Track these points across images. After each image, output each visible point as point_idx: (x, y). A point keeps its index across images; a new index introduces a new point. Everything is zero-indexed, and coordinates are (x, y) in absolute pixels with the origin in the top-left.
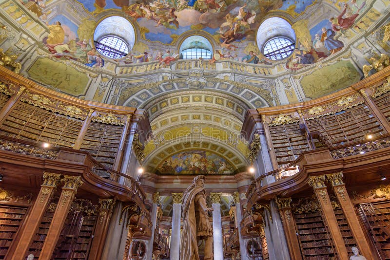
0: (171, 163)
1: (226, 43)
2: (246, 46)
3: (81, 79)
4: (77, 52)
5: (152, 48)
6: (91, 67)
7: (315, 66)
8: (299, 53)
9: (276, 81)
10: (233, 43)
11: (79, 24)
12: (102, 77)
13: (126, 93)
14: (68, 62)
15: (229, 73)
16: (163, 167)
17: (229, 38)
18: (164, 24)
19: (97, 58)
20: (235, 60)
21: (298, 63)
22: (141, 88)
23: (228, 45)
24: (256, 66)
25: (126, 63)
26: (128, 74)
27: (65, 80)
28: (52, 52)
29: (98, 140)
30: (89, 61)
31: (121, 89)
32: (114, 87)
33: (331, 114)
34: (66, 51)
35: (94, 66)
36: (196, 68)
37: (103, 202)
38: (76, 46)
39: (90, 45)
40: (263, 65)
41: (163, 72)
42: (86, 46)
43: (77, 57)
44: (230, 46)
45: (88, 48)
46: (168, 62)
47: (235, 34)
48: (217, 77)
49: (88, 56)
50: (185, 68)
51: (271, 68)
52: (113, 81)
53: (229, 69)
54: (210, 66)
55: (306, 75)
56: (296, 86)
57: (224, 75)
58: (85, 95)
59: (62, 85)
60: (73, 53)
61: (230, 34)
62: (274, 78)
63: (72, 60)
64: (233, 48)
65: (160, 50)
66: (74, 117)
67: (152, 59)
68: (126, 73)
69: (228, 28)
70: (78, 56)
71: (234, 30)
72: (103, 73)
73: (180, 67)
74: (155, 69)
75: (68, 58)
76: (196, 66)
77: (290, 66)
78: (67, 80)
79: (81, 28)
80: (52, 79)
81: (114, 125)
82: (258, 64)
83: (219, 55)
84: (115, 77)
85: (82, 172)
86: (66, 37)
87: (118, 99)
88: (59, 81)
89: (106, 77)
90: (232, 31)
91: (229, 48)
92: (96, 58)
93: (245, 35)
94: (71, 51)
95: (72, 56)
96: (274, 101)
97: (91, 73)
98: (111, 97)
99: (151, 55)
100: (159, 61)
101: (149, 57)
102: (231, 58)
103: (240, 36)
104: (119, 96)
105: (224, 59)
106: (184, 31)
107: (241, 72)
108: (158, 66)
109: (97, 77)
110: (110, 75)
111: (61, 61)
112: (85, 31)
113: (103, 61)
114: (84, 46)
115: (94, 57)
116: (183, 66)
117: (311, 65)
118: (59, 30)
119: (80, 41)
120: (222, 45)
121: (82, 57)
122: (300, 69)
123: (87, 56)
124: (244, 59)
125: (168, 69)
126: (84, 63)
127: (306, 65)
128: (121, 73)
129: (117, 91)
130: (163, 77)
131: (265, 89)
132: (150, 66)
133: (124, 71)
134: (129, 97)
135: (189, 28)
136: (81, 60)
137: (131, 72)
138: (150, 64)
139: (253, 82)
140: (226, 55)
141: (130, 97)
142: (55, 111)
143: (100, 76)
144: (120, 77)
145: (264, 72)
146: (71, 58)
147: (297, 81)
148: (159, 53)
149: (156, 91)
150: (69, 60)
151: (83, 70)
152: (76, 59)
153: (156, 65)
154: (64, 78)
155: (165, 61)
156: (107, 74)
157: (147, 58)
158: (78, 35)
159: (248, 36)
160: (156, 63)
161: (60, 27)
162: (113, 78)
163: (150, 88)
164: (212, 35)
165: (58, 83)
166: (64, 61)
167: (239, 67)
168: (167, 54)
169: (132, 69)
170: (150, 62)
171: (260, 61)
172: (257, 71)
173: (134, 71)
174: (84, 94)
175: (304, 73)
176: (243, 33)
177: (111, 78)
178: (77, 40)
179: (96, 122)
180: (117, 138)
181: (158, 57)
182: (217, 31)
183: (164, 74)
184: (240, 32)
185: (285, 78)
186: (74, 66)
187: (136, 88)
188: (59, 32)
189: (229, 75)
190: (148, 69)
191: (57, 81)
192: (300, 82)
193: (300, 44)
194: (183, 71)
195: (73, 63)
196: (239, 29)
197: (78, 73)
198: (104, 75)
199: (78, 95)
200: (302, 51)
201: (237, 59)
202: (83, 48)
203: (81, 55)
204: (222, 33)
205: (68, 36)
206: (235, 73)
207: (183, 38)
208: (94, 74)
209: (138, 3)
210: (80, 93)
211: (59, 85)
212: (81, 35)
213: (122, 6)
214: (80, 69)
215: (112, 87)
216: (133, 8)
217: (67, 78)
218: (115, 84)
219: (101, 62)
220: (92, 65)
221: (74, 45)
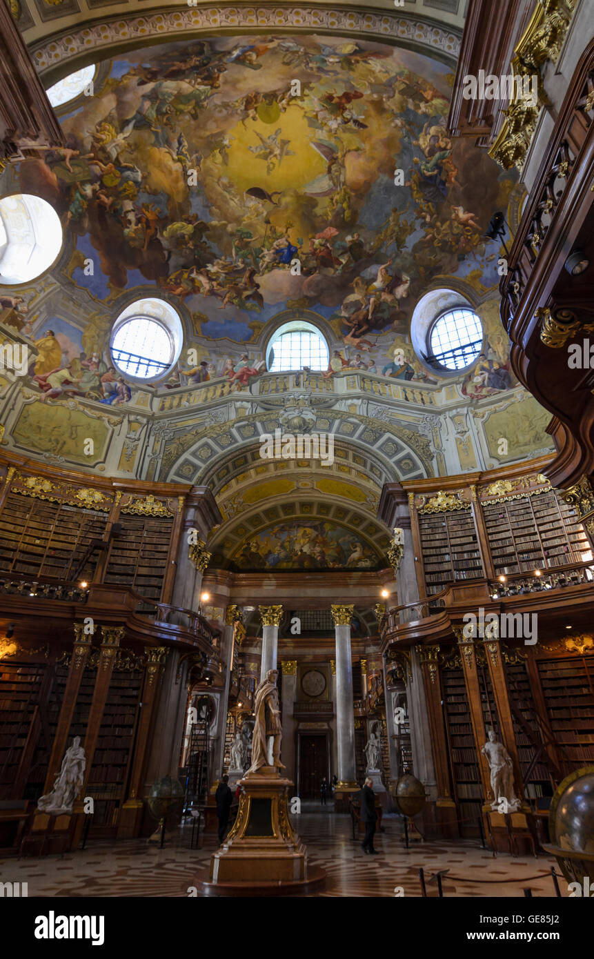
0: (258, 546)
1: (354, 336)
2: (390, 343)
4: (85, 379)
5: (215, 352)
6: (110, 404)
7: (512, 396)
8: (486, 365)
9: (442, 417)
10: (368, 337)
11: (83, 326)
12: (129, 422)
13: (172, 448)
14: (71, 403)
15: (358, 398)
16: (242, 555)
17: (360, 326)
18: (235, 301)
19: (119, 385)
20: (370, 373)
21: (483, 386)
22: (200, 436)
23: (357, 340)
24: (409, 386)
25: (169, 387)
26: (175, 411)
27: (70, 437)
28: (45, 388)
29: (134, 546)
30: (106, 394)
31: (164, 441)
32: (152, 438)
33: (524, 498)
34: (67, 382)
35: (114, 402)
36: (297, 389)
37: (151, 652)
38: (82, 369)
39: (104, 363)
40: (422, 384)
41: (237, 401)
42: (98, 364)
43: (85, 391)
44: (361, 342)
45: (102, 369)
46: (247, 378)
47: (370, 317)
48: (337, 407)
49: (103, 384)
50: (277, 390)
51: (434, 390)
52: (150, 426)
53: (358, 391)
54: (324, 385)
55: (495, 412)
56: (476, 431)
57: (349, 402)
58: (104, 462)
59: (65, 448)
60: (78, 382)
61: (361, 318)
62: (440, 413)
63: (76, 397)
64: (366, 347)
65: (230, 355)
66: (93, 509)
67: (215, 375)
68: (171, 407)
69: (357, 305)
70: (86, 388)
71: (368, 310)
72: (130, 413)
73: (267, 387)
74: (222, 394)
75: (70, 394)
76: (298, 385)
77: (470, 389)
78: (74, 436)
79: (87, 334)
80: (50, 441)
81: (158, 517)
82: (412, 383)
83: (340, 362)
84: (151, 418)
85: (124, 620)
86: (63, 356)
87: (160, 461)
88: (61, 442)
89: (137, 421)
90: (365, 312)
91: (359, 347)
92: (116, 386)
93: (389, 321)
94: (74, 380)
95: (76, 390)
96: (435, 459)
97: (110, 416)
98: (147, 460)
99: (214, 368)
100: (228, 377)
101: (210, 372)
102: (362, 367)
103: (381, 321)
104: (161, 455)
105: (349, 370)
106: (273, 312)
107: (382, 398)
108: (226, 390)
109: (121, 422)
110: (144, 416)
111: (59, 402)
112: (93, 337)
113: (129, 390)
114: (95, 366)
115: (113, 384)
116: (273, 386)
117: (505, 393)
118: (53, 345)
119: (87, 358)
120: (346, 342)
121: (92, 389)
122: (486, 397)
123: (100, 385)
124: (386, 369)
125: (245, 393)
126: (96, 399)
127: (497, 390)
128: (162, 409)
129: (158, 447)
130: (237, 410)
131: (421, 433)
132: (212, 388)
133: (167, 405)
134: (178, 456)
135: (283, 307)
136: (93, 394)
137: (179, 405)
138: (211, 385)
139: (401, 417)
140: (354, 362)
141: (180, 456)
142: (64, 502)
143: (126, 421)
144: (160, 418)
145: (422, 399)
146: (75, 393)
147: (479, 421)
148: (229, 361)
149: (225, 441)
150: (73, 398)
151: (97, 412)
152: (83, 395)
153: (224, 387)
154: (67, 435)
155: (240, 378)
156: (138, 414)
157: (207, 373)
158: (83, 345)
159: (396, 322)
160: (225, 381)
161: (54, 339)
162: (148, 422)
163: (215, 436)
164: (326, 320)
165: (59, 446)
166: (64, 402)
167: (380, 387)
168: (244, 362)
169: (181, 398)
170: (212, 381)
171: (415, 376)
172: (410, 396)
173: (184, 402)
174: (102, 460)
175: (492, 407)
176: (386, 315)
177: (145, 421)
178: (83, 356)
179: (129, 514)
180: (164, 541)
181: (227, 369)
182: (337, 312)
183: (238, 404)
184: (379, 315)
185: (458, 415)
186: (81, 408)
187: (189, 437)
188: (52, 350)
189: (358, 402)
190: (210, 395)
191: (57, 442)
192: (484, 423)
193: (490, 347)
194: (273, 396)
195: (81, 403)
196: (378, 307)
197: (90, 420)
198: (132, 418)
199: (92, 464)
200: (491, 362)
201: (373, 370)
202: (93, 369)
203: (92, 384)
204: (347, 316)
205: (66, 353)
206: (369, 399)
207: (272, 328)
208: (115, 419)
209: (185, 267)
210: (97, 459)
211: (61, 448)
212: (88, 345)
213: (156, 278)
214: (93, 411)
215: (149, 438)
216: (176, 279)
217: (72, 434)
218: (152, 433)
219: (125, 391)
220: (111, 401)
221: (79, 367)
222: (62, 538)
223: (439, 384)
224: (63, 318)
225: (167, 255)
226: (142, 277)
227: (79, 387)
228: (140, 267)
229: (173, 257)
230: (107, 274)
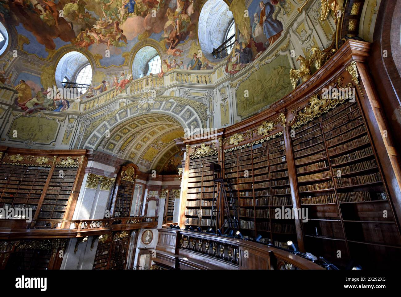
0: (174, 162)
1: (172, 48)
2: (189, 48)
3: (51, 126)
5: (108, 74)
6: (59, 111)
7: (253, 67)
8: (238, 47)
9: (215, 91)
10: (178, 47)
11: (40, 74)
12: (69, 119)
13: (89, 129)
14: (39, 114)
15: (175, 86)
17: (174, 41)
18: (113, 43)
20: (181, 70)
21: (237, 64)
22: (102, 120)
23: (174, 50)
24: (199, 73)
25: (88, 97)
26: (91, 109)
28: (25, 109)
29: (59, 184)
30: (57, 107)
31: (86, 126)
32: (80, 125)
33: (248, 147)
34: (36, 104)
35: (61, 110)
36: (147, 87)
38: (43, 96)
40: (206, 71)
41: (120, 99)
43: (45, 107)
44: (175, 51)
46: (124, 85)
47: (178, 34)
48: (165, 94)
49: (55, 102)
50: (138, 89)
51: (212, 73)
52: (79, 119)
53: (175, 82)
54: (159, 82)
55: (243, 81)
56: (231, 97)
57: (171, 89)
58: (55, 141)
59: (36, 138)
60: (42, 103)
61: (174, 35)
62: (213, 88)
63: (42, 111)
64: (178, 53)
65: (116, 74)
66: (43, 167)
67: (110, 87)
68: (89, 108)
69: (171, 27)
71: (177, 29)
72: (69, 114)
73: (133, 89)
74: (113, 97)
75: (38, 110)
76: (147, 84)
77: (230, 68)
78: (40, 131)
79: (43, 78)
80: (28, 135)
81: (72, 168)
82: (201, 71)
83: (166, 66)
84: (80, 115)
86: (32, 91)
87: (82, 137)
88: (34, 134)
89: (73, 118)
90: (175, 31)
91: (175, 55)
92: (61, 101)
93: (188, 33)
94: (40, 102)
95: (41, 107)
96: (208, 120)
97: (59, 117)
98: (77, 137)
99: (109, 83)
100: (115, 86)
101: (107, 85)
102: (177, 67)
103: (184, 35)
104: (83, 134)
105: (171, 70)
106: (132, 45)
107: (186, 84)
108: (115, 94)
109: (65, 120)
110: (76, 114)
111: (33, 115)
112: (46, 79)
113: (68, 102)
116: (136, 88)
117: (249, 65)
118: (25, 87)
119: (45, 90)
120: (168, 53)
121: (50, 105)
122: (238, 71)
124: (188, 65)
125: (124, 94)
126: (52, 110)
127: (244, 64)
128: (85, 109)
129: (82, 130)
130: (120, 103)
131: (204, 103)
132: (108, 94)
133: (87, 107)
134: (91, 133)
135: (137, 40)
136: (50, 108)
137: (93, 106)
138: (108, 92)
139: (196, 95)
140: (173, 65)
142: (29, 165)
143: (67, 118)
144: (84, 114)
145: (206, 81)
146: (41, 109)
147: (234, 89)
148: (115, 78)
149: (112, 122)
150: (40, 111)
151: (52, 117)
152: (45, 109)
153: (114, 92)
154: (37, 130)
155: (121, 86)
156: (73, 114)
157: (106, 86)
158: (42, 84)
159: (191, 32)
160: (114, 89)
161: (25, 84)
162: (78, 117)
163: (109, 119)
164: (158, 42)
165: (33, 137)
166: (35, 114)
167: (185, 77)
168: (122, 77)
169: (94, 102)
170: (109, 90)
171: (202, 66)
172: (200, 80)
173: (96, 104)
174: (54, 140)
175: (241, 78)
176: (185, 30)
177: (76, 117)
179: (59, 167)
181: (115, 82)
182: (162, 36)
183: (121, 100)
184: (183, 30)
185: (223, 87)
186: (45, 116)
187: (98, 122)
188: (25, 89)
189: (175, 89)
190: (108, 98)
191: (32, 135)
192: (236, 91)
193: (240, 33)
194: (136, 93)
195: (44, 113)
196: (181, 27)
197: (49, 121)
198: (70, 116)
199: (49, 143)
200: (241, 44)
201: (182, 67)
204: (167, 36)
205: (34, 90)
206: (180, 86)
207: (133, 54)
208: (62, 118)
209: (82, 30)
210: (52, 140)
211: (34, 137)
212: (45, 83)
213: (70, 40)
214: (50, 116)
215: (78, 126)
216: (80, 38)
217: (40, 129)
218: (80, 123)
219: (66, 104)
220: (60, 109)
221: (42, 95)
222: (26, 183)
223: (214, 68)
224: (27, 72)
225: (71, 26)
226: (62, 41)
227: (43, 106)
228: (59, 36)
229: (74, 26)
230: (42, 44)
